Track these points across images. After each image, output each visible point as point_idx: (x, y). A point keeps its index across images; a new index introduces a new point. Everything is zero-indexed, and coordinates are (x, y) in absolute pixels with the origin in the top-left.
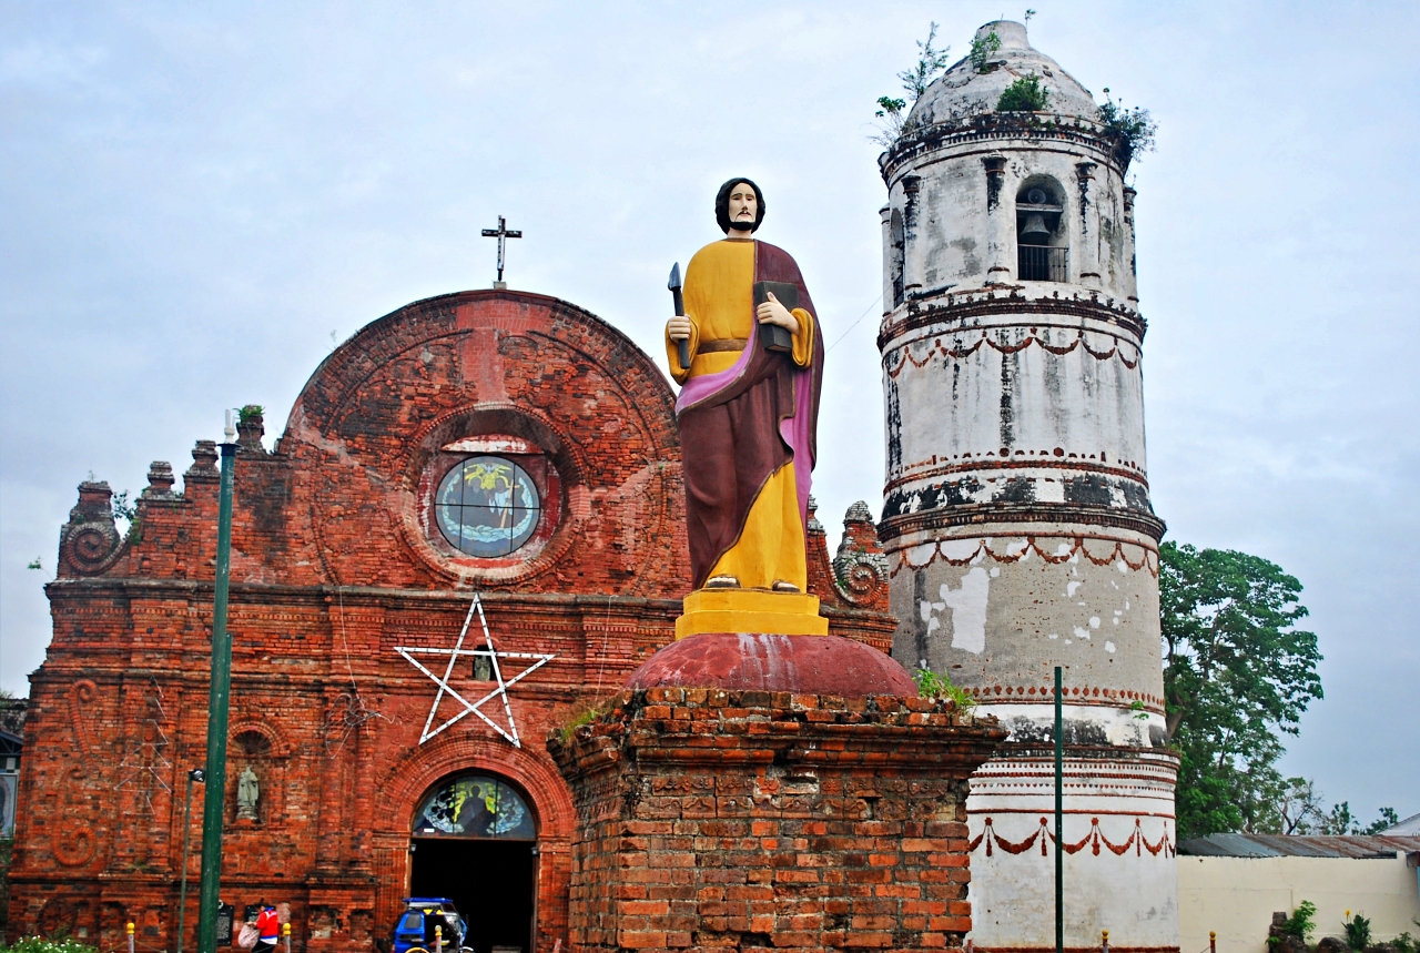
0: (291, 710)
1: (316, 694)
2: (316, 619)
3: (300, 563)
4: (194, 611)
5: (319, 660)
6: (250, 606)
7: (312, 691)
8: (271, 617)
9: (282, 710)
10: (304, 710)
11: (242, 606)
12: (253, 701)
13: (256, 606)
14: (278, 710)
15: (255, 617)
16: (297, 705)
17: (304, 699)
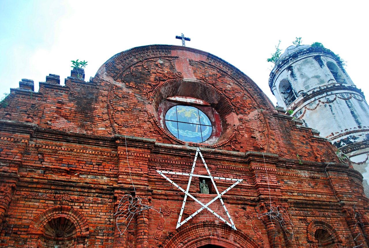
0: (91, 205)
1: (108, 196)
2: (109, 154)
3: (100, 129)
4: (33, 143)
5: (110, 177)
6: (69, 144)
7: (106, 194)
8: (81, 151)
9: (85, 204)
10: (99, 205)
11: (64, 143)
12: (66, 197)
13: (74, 145)
14: (82, 204)
15: (71, 150)
16: (95, 202)
17: (100, 199)
